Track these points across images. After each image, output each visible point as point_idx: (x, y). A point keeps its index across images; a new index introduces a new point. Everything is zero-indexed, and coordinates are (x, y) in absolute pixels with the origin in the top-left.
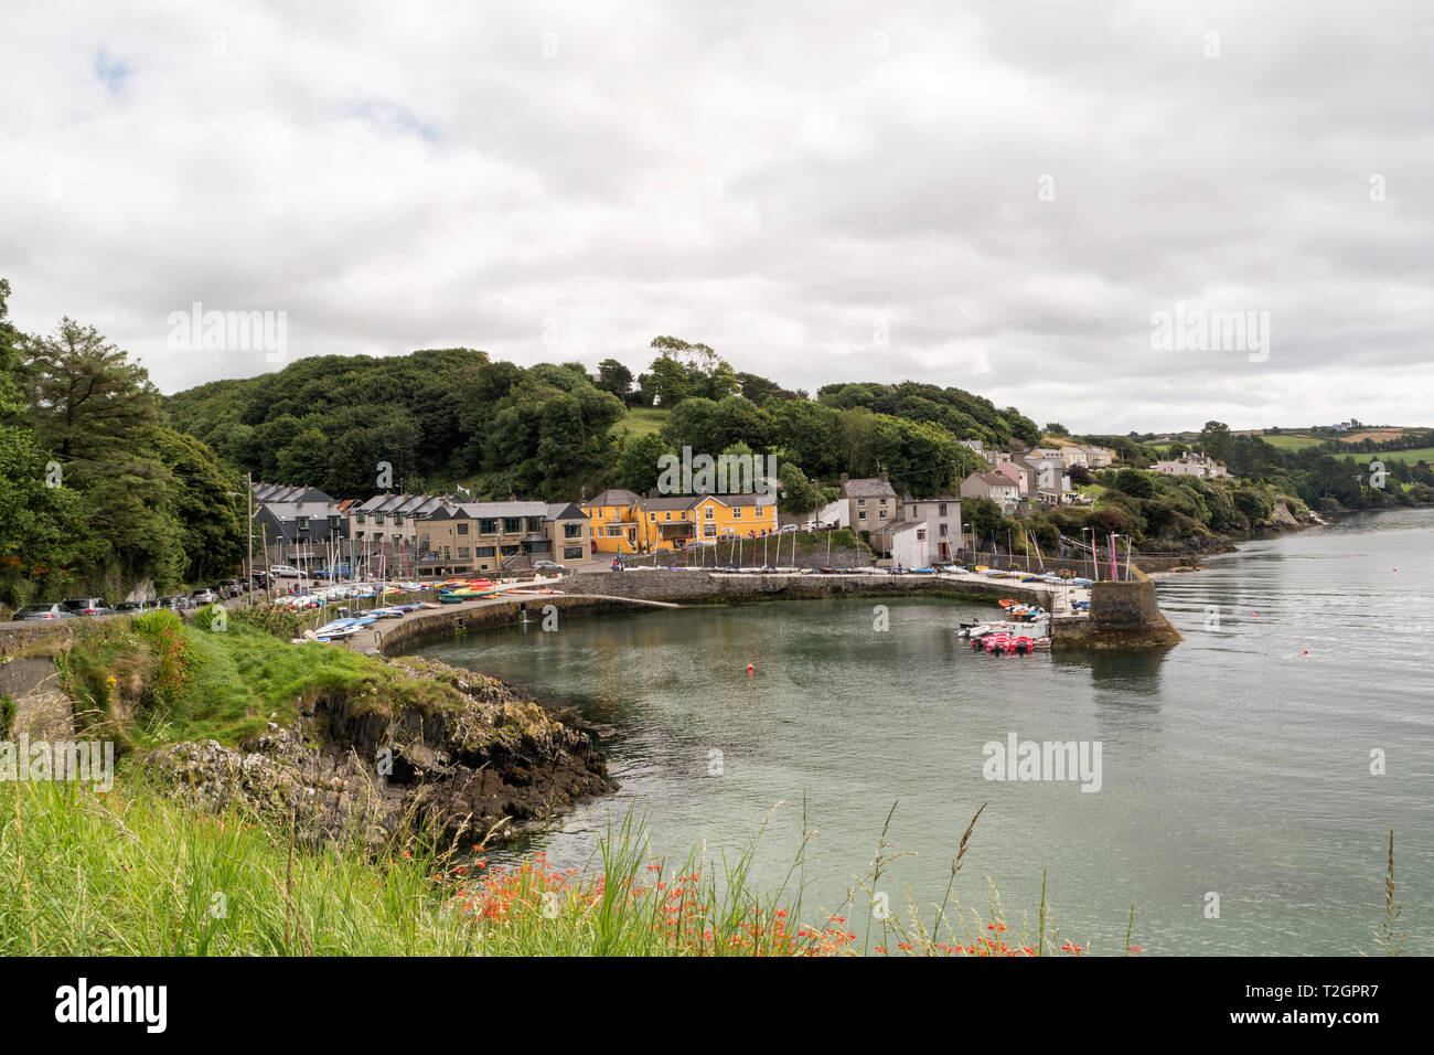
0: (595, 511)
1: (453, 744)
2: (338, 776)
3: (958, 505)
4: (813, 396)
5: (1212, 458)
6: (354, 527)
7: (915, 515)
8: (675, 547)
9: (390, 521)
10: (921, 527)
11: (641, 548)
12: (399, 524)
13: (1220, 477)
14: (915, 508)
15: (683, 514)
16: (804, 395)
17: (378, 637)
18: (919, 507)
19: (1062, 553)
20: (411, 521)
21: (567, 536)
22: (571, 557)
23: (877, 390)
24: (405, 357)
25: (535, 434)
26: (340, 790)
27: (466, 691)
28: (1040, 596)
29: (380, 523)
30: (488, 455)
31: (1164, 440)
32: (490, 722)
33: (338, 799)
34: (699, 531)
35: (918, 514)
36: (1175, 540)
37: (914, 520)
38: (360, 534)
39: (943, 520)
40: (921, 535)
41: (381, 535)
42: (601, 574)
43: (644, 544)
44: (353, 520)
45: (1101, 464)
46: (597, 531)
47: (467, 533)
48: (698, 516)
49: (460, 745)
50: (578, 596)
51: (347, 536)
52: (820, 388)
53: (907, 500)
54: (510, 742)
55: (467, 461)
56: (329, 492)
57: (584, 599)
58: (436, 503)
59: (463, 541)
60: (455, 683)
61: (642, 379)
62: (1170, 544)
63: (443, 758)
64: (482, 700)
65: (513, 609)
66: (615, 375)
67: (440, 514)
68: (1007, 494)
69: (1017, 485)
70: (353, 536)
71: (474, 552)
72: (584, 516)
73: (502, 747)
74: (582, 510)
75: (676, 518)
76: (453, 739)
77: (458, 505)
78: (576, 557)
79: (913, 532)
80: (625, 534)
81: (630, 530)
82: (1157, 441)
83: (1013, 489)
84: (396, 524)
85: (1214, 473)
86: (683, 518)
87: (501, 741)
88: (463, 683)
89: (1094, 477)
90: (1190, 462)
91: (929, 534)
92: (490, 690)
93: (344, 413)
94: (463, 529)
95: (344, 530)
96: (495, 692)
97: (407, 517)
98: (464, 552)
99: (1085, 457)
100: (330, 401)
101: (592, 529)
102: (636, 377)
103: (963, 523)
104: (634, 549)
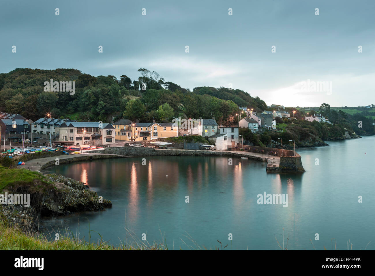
0: (117, 126)
1: (65, 203)
2: (24, 213)
3: (238, 129)
4: (192, 91)
5: (324, 116)
6: (33, 128)
7: (224, 132)
8: (144, 139)
9: (46, 127)
10: (225, 136)
11: (132, 139)
12: (49, 128)
13: (327, 122)
14: (224, 129)
15: (147, 128)
16: (188, 90)
17: (40, 166)
18: (225, 129)
19: (272, 146)
20: (53, 127)
21: (107, 134)
22: (108, 142)
23: (213, 89)
24: (53, 70)
25: (98, 99)
26: (24, 218)
27: (70, 186)
28: (264, 160)
29: (42, 127)
30: (81, 106)
31: (308, 109)
32: (78, 196)
33: (24, 221)
34: (152, 134)
35: (225, 131)
36: (310, 143)
37: (223, 133)
38: (35, 131)
39: (233, 134)
40: (225, 139)
41: (42, 131)
42: (118, 147)
43: (133, 137)
44: (33, 126)
45: (286, 117)
46: (117, 133)
47: (73, 132)
48: (152, 130)
49: (67, 204)
50: (110, 154)
51: (30, 131)
52: (194, 88)
53: (221, 126)
54: (84, 203)
55: (74, 107)
56: (24, 116)
57: (112, 156)
58: (63, 121)
59: (71, 135)
60: (66, 183)
61: (135, 82)
62: (308, 144)
63: (61, 208)
64: (75, 189)
65: (88, 158)
66: (126, 80)
67: (64, 125)
68: (254, 125)
69: (258, 123)
70: (32, 131)
71: (75, 139)
72: (113, 128)
73: (82, 205)
74: (113, 126)
75: (144, 129)
76: (65, 201)
77: (70, 123)
78: (110, 141)
79: (223, 137)
80: (127, 134)
81: (129, 133)
82: (306, 109)
83: (256, 124)
84: (48, 128)
85: (324, 121)
86: (147, 130)
87: (82, 203)
88: (69, 183)
89: (284, 121)
90: (316, 117)
91: (228, 138)
92: (79, 185)
93: (30, 89)
94: (72, 131)
95: (29, 129)
96: (80, 186)
97: (52, 126)
98: (72, 138)
99: (281, 114)
100: (25, 84)
101: (116, 132)
102: (133, 81)
103: (239, 135)
104: (130, 139)
